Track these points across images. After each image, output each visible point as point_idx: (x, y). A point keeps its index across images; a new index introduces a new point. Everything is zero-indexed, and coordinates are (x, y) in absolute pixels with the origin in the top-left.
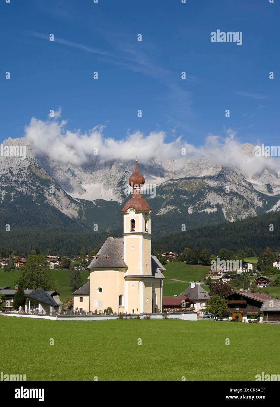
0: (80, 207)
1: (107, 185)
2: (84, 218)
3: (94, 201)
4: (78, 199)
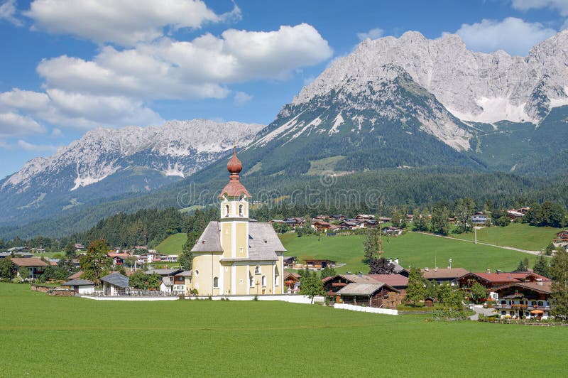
0: (474, 134)
1: (514, 99)
2: (478, 150)
3: (495, 123)
4: (469, 122)
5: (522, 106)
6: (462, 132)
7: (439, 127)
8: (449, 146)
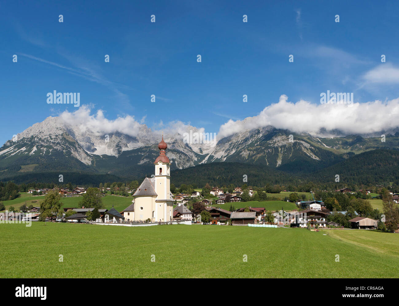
0: (93, 159)
1: (109, 146)
2: (95, 165)
3: (101, 155)
4: (91, 154)
5: (112, 150)
6: (89, 158)
7: (79, 155)
8: (83, 163)
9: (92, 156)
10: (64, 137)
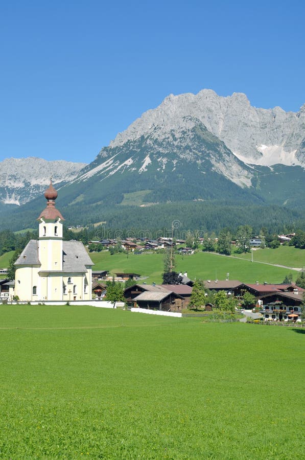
0: (255, 174)
1: (288, 146)
2: (258, 187)
3: (272, 166)
4: (251, 165)
5: (293, 153)
6: (246, 172)
7: (228, 168)
8: (234, 184)
9: (252, 170)
10: (197, 135)
